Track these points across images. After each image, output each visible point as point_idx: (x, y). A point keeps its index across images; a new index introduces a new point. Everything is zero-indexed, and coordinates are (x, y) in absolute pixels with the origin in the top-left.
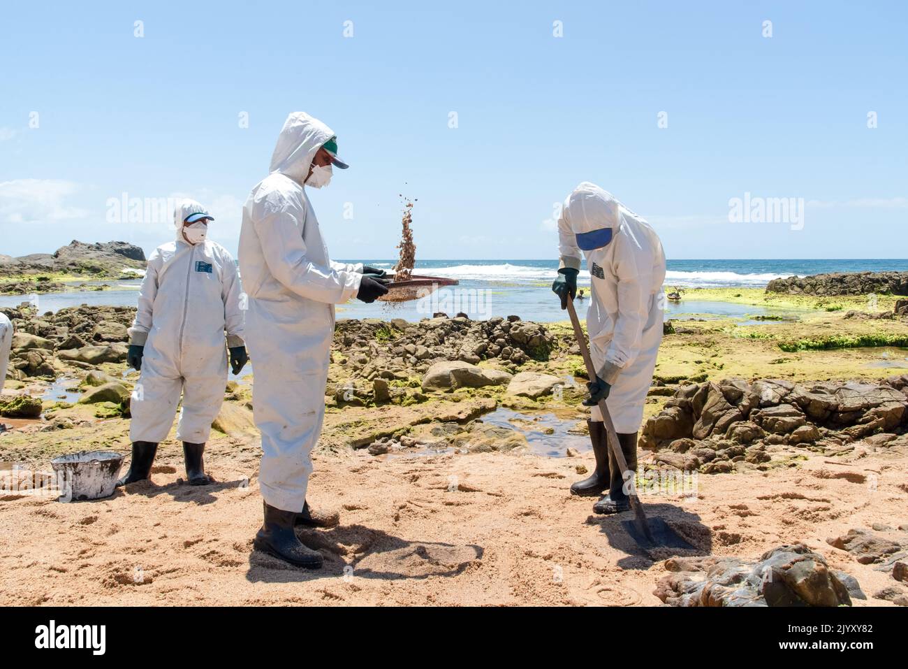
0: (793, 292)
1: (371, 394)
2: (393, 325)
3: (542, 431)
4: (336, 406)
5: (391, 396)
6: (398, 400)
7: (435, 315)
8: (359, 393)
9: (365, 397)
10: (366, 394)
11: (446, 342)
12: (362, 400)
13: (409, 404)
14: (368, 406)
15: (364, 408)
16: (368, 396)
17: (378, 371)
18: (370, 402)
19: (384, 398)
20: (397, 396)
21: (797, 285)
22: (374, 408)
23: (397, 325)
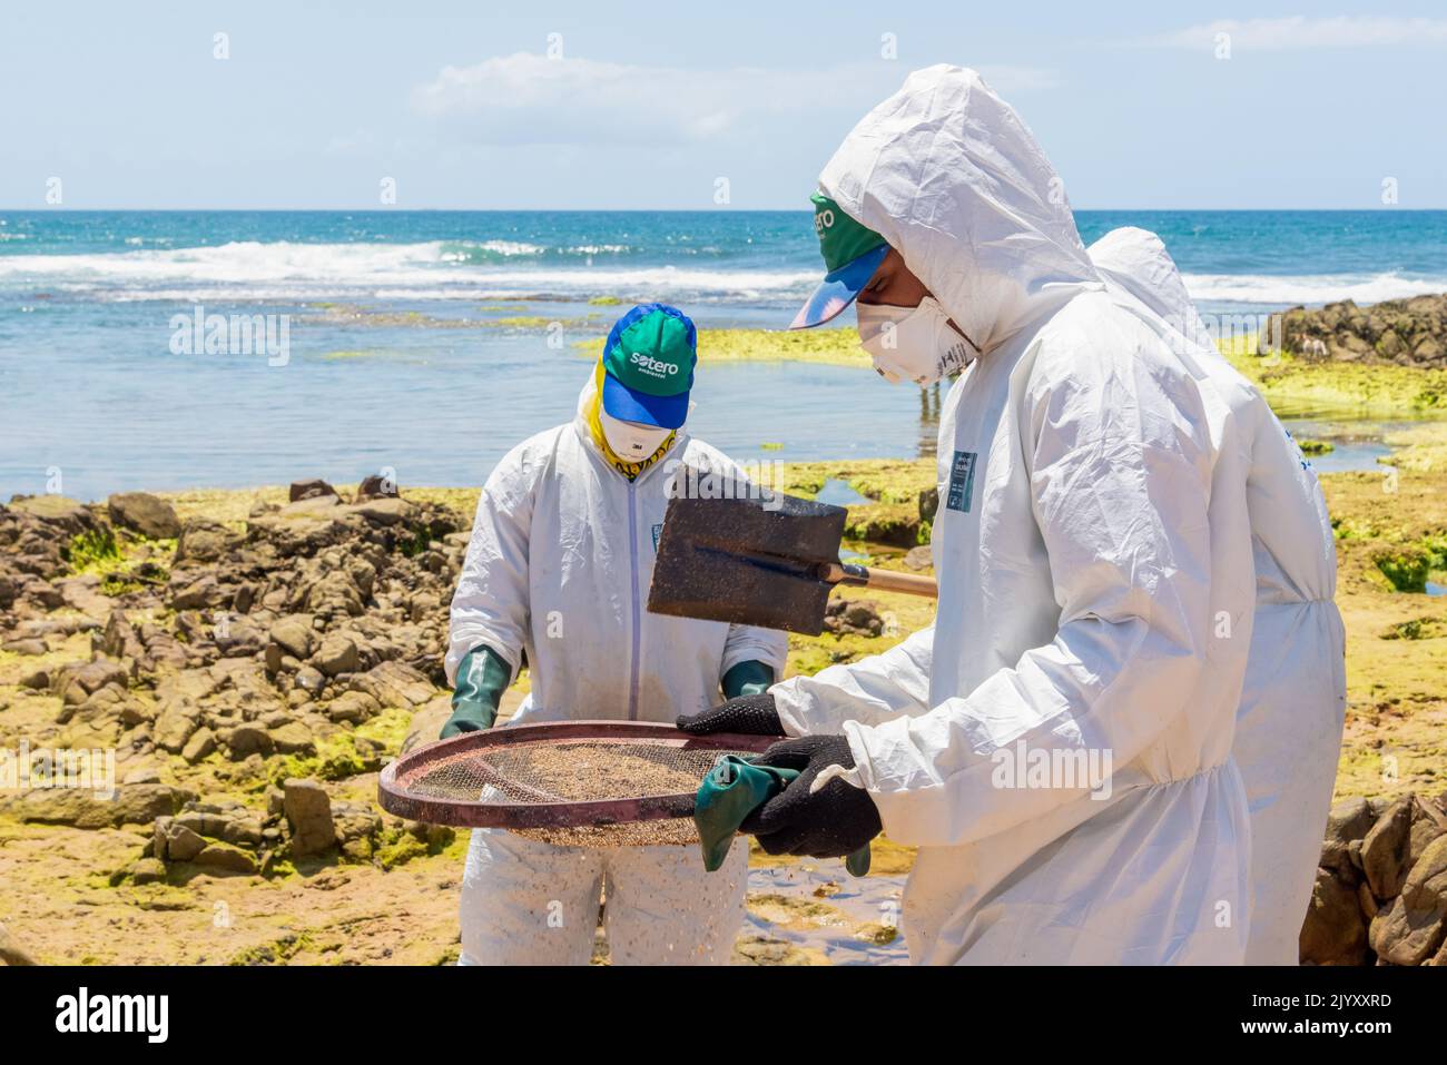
0: (1343, 354)
1: (271, 832)
2: (118, 516)
3: (862, 936)
4: (161, 879)
5: (340, 834)
6: (363, 845)
7: (297, 493)
8: (234, 829)
9: (255, 842)
10: (256, 831)
11: (380, 598)
12: (247, 854)
13: (403, 860)
14: (269, 874)
15: (258, 878)
16: (264, 838)
17: (213, 727)
18: (274, 860)
19: (321, 844)
20: (358, 835)
21: (1356, 332)
22: (294, 880)
23: (131, 515)
